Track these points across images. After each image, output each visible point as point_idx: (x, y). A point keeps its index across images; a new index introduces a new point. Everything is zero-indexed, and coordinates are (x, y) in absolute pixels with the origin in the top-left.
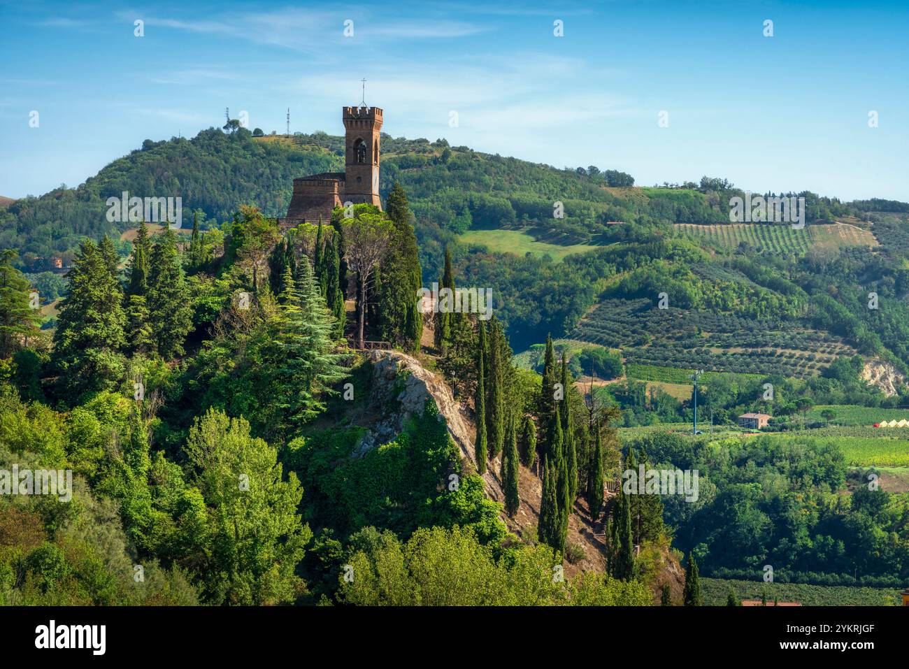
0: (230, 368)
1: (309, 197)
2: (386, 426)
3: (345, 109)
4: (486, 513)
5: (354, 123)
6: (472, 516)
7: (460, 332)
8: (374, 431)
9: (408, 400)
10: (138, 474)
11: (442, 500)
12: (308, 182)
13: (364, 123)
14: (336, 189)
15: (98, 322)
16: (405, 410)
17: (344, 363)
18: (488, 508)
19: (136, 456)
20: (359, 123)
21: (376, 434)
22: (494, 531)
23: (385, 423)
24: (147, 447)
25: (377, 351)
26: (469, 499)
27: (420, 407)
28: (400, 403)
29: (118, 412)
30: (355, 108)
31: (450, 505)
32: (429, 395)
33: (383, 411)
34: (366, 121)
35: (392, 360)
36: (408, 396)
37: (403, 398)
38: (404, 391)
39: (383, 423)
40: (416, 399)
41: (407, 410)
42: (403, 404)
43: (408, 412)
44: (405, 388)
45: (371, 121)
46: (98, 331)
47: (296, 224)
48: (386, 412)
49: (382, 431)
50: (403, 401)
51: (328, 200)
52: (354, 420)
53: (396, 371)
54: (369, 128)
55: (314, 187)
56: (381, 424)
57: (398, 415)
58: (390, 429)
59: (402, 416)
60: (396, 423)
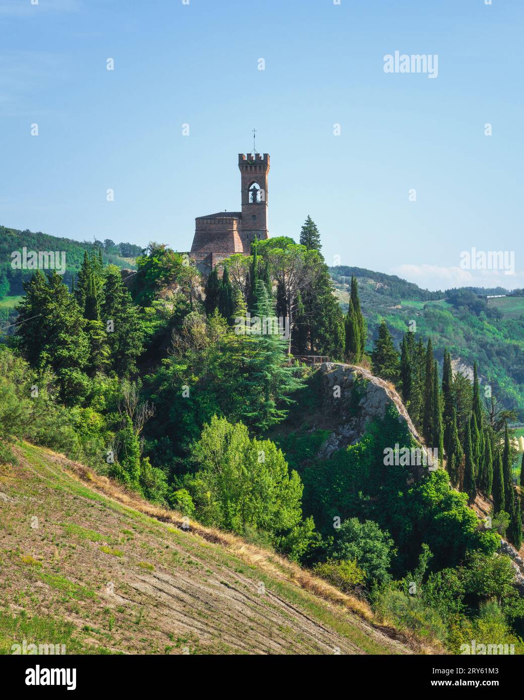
0: (194, 382)
1: (210, 234)
2: (348, 429)
3: (241, 156)
4: (455, 502)
5: (249, 168)
6: (443, 506)
7: (386, 346)
8: (338, 434)
9: (369, 405)
10: (133, 478)
11: (413, 492)
12: (209, 221)
13: (258, 168)
14: (235, 227)
15: (69, 344)
16: (366, 414)
17: (297, 375)
18: (456, 497)
19: (131, 462)
20: (253, 168)
21: (340, 437)
22: (466, 518)
23: (347, 427)
24: (139, 454)
25: (327, 363)
26: (438, 490)
27: (381, 411)
28: (361, 408)
29: (92, 425)
30: (249, 155)
31: (423, 497)
32: (389, 399)
33: (344, 416)
34: (260, 166)
35: (346, 370)
36: (369, 401)
37: (363, 404)
38: (365, 397)
39: (345, 426)
40: (377, 404)
41: (368, 414)
42: (364, 409)
43: (370, 415)
44: (366, 394)
45: (264, 166)
46: (71, 353)
47: (204, 257)
48: (346, 416)
49: (344, 434)
50: (365, 406)
51: (228, 236)
52: (316, 425)
53: (352, 380)
54: (263, 172)
55: (215, 225)
56: (343, 428)
57: (360, 419)
58: (353, 432)
59: (363, 419)
60: (357, 426)
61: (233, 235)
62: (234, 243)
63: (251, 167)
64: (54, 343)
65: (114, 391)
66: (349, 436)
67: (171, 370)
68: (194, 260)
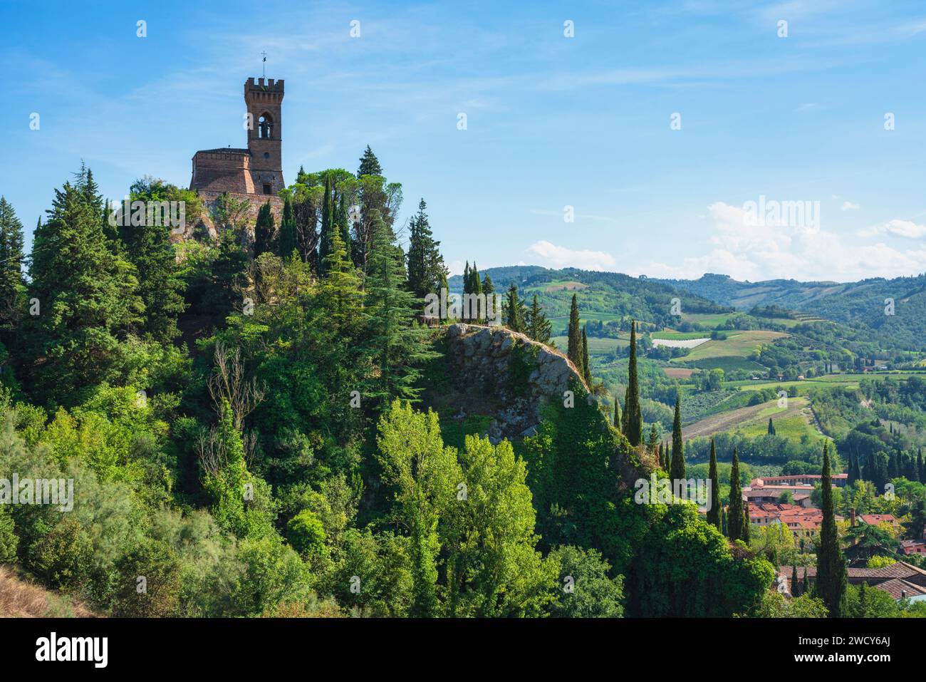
2: (513, 414)
5: (261, 96)
8: (501, 421)
9: (544, 381)
12: (214, 156)
13: (272, 97)
14: (246, 165)
15: (96, 292)
16: (539, 393)
20: (266, 96)
21: (504, 425)
23: (510, 411)
25: (459, 326)
27: (562, 389)
28: (531, 385)
29: (135, 413)
33: (503, 396)
34: (274, 95)
35: (494, 334)
36: (543, 375)
37: (536, 379)
38: (536, 371)
39: (508, 410)
40: (556, 380)
41: (544, 394)
42: (536, 386)
43: (546, 395)
44: (538, 366)
45: (279, 95)
46: (102, 304)
47: (216, 197)
48: (507, 397)
49: (509, 420)
50: (538, 382)
51: (236, 174)
52: (464, 409)
53: (511, 347)
54: (277, 102)
55: (221, 161)
56: (506, 412)
57: (528, 400)
58: (520, 418)
59: (534, 400)
60: (527, 409)
61: (243, 173)
62: (245, 184)
63: (264, 94)
64: (73, 291)
65: (158, 361)
66: (515, 424)
67: (246, 333)
68: (204, 200)
